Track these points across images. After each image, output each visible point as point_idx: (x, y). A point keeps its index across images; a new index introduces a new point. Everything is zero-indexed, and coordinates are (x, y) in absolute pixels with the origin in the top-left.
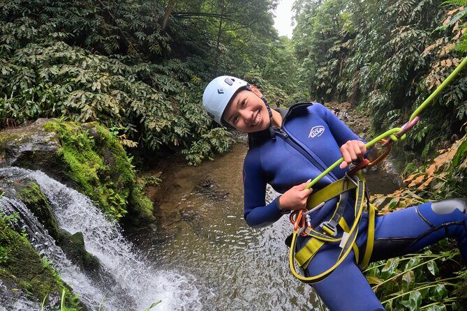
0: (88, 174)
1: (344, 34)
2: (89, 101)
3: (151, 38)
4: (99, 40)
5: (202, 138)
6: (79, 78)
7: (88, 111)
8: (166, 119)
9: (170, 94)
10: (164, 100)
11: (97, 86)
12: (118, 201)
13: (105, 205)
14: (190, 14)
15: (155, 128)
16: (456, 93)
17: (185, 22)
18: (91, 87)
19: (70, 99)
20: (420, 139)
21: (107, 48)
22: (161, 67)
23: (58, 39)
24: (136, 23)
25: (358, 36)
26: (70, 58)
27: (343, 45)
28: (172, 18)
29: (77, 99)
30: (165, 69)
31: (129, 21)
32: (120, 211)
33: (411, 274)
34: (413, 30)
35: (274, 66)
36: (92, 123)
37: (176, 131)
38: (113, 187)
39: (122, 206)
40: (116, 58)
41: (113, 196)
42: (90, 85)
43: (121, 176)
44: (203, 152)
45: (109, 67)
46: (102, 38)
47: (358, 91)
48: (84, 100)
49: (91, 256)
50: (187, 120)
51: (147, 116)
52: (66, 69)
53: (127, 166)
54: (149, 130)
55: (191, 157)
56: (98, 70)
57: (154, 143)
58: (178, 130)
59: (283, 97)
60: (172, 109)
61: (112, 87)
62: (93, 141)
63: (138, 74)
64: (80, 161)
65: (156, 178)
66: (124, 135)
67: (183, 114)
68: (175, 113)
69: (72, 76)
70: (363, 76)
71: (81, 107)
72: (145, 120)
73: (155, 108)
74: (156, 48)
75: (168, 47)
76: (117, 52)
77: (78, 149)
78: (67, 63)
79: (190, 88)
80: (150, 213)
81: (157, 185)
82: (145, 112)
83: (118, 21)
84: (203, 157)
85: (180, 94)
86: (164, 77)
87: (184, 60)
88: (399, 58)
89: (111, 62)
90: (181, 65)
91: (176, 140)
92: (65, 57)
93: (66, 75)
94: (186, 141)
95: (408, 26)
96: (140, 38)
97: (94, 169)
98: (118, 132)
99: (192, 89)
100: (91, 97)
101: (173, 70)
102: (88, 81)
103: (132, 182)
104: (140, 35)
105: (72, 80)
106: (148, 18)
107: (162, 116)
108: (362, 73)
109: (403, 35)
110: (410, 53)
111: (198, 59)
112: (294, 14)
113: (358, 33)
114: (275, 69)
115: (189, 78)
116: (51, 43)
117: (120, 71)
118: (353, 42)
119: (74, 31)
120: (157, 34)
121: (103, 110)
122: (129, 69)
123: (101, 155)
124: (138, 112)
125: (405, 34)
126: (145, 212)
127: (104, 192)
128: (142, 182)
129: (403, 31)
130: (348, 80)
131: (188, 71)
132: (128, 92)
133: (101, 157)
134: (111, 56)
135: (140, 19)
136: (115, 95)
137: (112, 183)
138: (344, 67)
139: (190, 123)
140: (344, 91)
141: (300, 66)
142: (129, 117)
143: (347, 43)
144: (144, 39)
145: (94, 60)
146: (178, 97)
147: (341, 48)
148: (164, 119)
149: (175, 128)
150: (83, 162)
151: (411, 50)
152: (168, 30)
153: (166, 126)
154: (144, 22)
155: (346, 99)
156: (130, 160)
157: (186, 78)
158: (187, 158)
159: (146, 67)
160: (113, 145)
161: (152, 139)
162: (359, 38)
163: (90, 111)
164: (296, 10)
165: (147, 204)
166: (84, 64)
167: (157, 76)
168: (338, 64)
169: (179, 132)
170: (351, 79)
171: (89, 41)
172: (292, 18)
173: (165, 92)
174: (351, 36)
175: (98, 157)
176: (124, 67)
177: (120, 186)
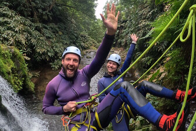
0: (7, 69)
1: (122, 20)
2: (13, 36)
3: (44, 13)
4: (23, 9)
5: (59, 59)
6: (10, 25)
7: (12, 40)
8: (45, 48)
9: (48, 38)
10: (45, 40)
11: (17, 29)
12: (19, 83)
13: (13, 84)
14: (62, 5)
15: (40, 52)
16: (162, 47)
17: (60, 8)
18: (14, 30)
19: (5, 34)
20: (149, 64)
21: (25, 13)
22: (46, 26)
23: (6, 5)
24: (39, 5)
25: (128, 21)
26: (9, 15)
27: (122, 25)
28: (54, 6)
29: (8, 34)
30: (48, 27)
31: (36, 3)
32: (19, 87)
33: (139, 122)
34: (148, 22)
35: (93, 30)
36: (12, 47)
37: (48, 54)
38: (17, 76)
39: (20, 85)
40: (28, 18)
41: (17, 80)
42: (14, 29)
43: (21, 72)
44: (59, 65)
45: (24, 22)
46: (24, 9)
47: (126, 43)
48: (11, 35)
49: (4, 106)
50: (54, 50)
51: (37, 46)
52: (6, 19)
53: (25, 68)
54: (37, 52)
55: (54, 66)
56: (19, 23)
57: (39, 58)
58: (49, 54)
59: (96, 44)
60: (48, 45)
61: (24, 31)
62: (11, 54)
63: (36, 27)
64: (4, 63)
65: (37, 74)
66: (25, 54)
67: (52, 47)
68: (49, 46)
69: (8, 24)
70: (128, 38)
71: (9, 38)
72: (36, 48)
73: (41, 43)
74: (45, 17)
75: (51, 18)
76: (29, 16)
77: (4, 57)
78: (7, 17)
79: (57, 36)
80: (33, 89)
81: (37, 77)
82: (36, 44)
83: (32, 3)
84: (58, 67)
85: (52, 38)
86: (47, 30)
87: (56, 24)
88: (142, 32)
89: (26, 20)
90: (55, 26)
91: (48, 58)
92: (6, 14)
93: (6, 22)
94: (52, 59)
95: (146, 20)
96: (40, 12)
97: (10, 68)
98: (22, 53)
99: (58, 37)
100: (14, 34)
101: (51, 28)
102: (14, 27)
103: (26, 75)
104: (40, 10)
105: (7, 25)
106: (44, 4)
107: (43, 47)
108: (128, 36)
109: (144, 23)
110: (146, 30)
111: (62, 25)
112: (104, 10)
113: (128, 20)
114: (94, 32)
115: (57, 32)
116: (2, 6)
117: (29, 25)
118: (125, 24)
119: (14, 3)
120: (47, 12)
121: (18, 41)
122: (33, 24)
123: (14, 61)
124: (33, 44)
125: (145, 23)
126: (31, 89)
127: (13, 78)
128: (31, 75)
129: (144, 22)
130: (122, 39)
131: (57, 29)
132: (30, 34)
133: (13, 62)
134: (26, 17)
135: (41, 4)
136: (25, 35)
137: (17, 74)
138: (121, 34)
139: (55, 51)
140: (120, 43)
141: (104, 32)
142: (29, 46)
143: (123, 24)
144: (41, 12)
145: (19, 18)
146: (51, 40)
147: (121, 26)
148: (44, 48)
149: (48, 53)
150: (5, 63)
151: (147, 29)
152: (52, 10)
153: (44, 52)
154: (43, 5)
155: (121, 46)
156: (26, 65)
157: (56, 32)
158: (52, 66)
159: (40, 25)
160: (20, 58)
161: (38, 56)
162: (128, 22)
163: (12, 41)
164: (105, 9)
165: (32, 85)
166: (14, 19)
167: (44, 29)
168: (119, 32)
169: (50, 55)
170: (124, 39)
171: (18, 9)
172: (103, 12)
173: (46, 37)
174: (125, 21)
175: (12, 62)
176: (31, 23)
177: (20, 76)
